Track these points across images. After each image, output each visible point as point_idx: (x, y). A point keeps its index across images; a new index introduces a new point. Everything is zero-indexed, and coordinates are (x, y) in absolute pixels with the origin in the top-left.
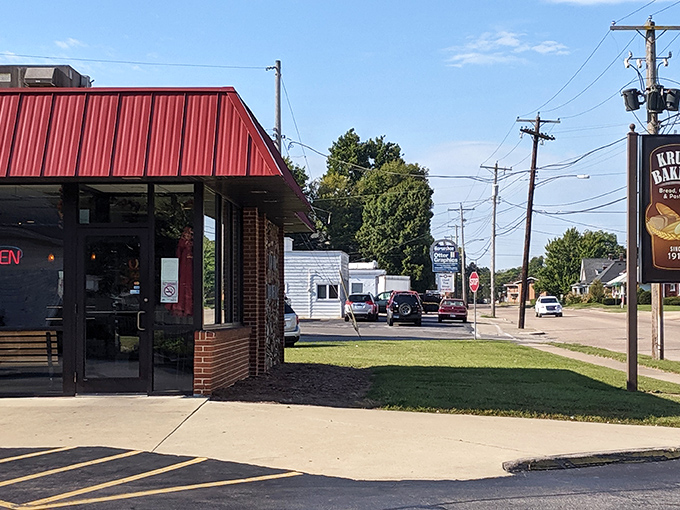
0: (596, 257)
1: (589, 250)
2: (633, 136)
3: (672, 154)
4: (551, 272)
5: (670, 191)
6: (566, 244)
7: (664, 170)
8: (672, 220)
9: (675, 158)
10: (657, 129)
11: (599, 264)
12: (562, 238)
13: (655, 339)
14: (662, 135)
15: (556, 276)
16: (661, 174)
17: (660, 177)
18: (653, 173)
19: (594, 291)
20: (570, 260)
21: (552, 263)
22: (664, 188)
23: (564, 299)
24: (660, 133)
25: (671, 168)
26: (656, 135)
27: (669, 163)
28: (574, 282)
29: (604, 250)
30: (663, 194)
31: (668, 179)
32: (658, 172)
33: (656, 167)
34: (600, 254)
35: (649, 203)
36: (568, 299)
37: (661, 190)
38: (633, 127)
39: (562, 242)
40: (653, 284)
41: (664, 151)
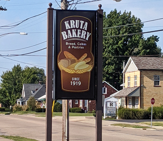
0: (31, 83)
1: (28, 78)
2: (51, 10)
3: (74, 21)
4: (4, 92)
5: (72, 44)
6: (14, 75)
7: (69, 31)
8: (73, 62)
9: (75, 24)
10: (67, 6)
11: (33, 87)
12: (11, 70)
13: (64, 133)
14: (69, 10)
15: (8, 94)
16: (67, 34)
17: (66, 36)
18: (63, 33)
19: (30, 104)
20: (15, 84)
21: (5, 86)
22: (69, 42)
23: (12, 108)
24: (68, 9)
25: (73, 30)
26: (66, 10)
27: (72, 27)
28: (18, 98)
29: (36, 78)
30: (68, 45)
31: (71, 37)
32: (65, 32)
33: (64, 29)
34: (34, 81)
35: (60, 50)
36: (14, 109)
37: (67, 43)
38: (51, 5)
39: (12, 73)
40: (63, 100)
41: (69, 20)
